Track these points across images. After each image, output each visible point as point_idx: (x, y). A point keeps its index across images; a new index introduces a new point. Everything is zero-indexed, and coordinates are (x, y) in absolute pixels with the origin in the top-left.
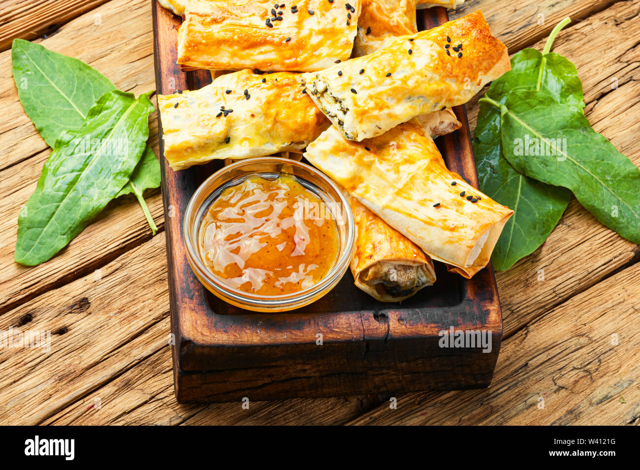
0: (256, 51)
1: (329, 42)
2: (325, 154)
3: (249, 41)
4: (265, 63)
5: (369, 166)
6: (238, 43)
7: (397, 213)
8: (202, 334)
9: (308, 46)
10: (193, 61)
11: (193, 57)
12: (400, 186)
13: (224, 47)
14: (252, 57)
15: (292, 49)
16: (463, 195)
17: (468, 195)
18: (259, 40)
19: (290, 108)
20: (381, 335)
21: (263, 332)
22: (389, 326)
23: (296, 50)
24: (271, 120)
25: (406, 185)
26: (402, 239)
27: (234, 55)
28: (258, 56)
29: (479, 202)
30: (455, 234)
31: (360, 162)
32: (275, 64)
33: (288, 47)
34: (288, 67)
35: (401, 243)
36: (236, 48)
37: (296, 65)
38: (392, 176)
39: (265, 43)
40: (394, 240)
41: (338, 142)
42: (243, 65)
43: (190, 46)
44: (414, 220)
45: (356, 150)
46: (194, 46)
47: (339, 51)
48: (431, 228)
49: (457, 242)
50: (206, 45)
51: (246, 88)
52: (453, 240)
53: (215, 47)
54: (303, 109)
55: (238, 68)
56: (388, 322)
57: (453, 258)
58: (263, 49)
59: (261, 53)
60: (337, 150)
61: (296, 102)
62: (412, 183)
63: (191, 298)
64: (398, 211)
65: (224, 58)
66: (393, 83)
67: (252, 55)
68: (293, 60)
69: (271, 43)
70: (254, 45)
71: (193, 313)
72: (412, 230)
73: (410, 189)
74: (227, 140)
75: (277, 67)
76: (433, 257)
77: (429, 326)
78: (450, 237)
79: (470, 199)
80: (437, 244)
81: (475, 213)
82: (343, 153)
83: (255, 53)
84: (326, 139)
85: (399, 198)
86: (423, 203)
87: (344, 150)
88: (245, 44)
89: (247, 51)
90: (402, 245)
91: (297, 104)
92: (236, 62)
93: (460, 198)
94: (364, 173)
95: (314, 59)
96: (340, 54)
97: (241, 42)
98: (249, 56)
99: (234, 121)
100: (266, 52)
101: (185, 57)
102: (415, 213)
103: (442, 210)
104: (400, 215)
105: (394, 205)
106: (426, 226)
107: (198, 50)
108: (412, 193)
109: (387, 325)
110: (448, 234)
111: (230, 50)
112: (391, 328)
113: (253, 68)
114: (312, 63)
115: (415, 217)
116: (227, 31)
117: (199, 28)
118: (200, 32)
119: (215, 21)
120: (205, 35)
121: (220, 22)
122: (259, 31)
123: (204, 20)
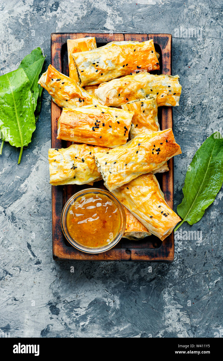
8: (61, 255)
9: (109, 140)
16: (162, 212)
17: (164, 213)
18: (89, 136)
20: (128, 259)
21: (83, 256)
23: (104, 141)
24: (92, 170)
25: (141, 206)
26: (139, 222)
27: (79, 139)
29: (169, 216)
30: (157, 229)
31: (125, 193)
33: (101, 140)
35: (138, 224)
36: (80, 137)
39: (91, 137)
40: (136, 223)
44: (143, 219)
45: (123, 189)
46: (63, 135)
48: (148, 224)
49: (158, 231)
50: (68, 135)
51: (83, 157)
56: (131, 254)
58: (91, 139)
59: (90, 140)
62: (143, 205)
63: (58, 239)
64: (137, 214)
65: (75, 140)
67: (87, 140)
68: (102, 144)
69: (94, 138)
70: (87, 137)
71: (58, 246)
74: (75, 177)
75: (96, 145)
77: (146, 256)
78: (155, 229)
79: (165, 214)
80: (151, 229)
81: (165, 222)
85: (138, 210)
86: (146, 214)
88: (84, 137)
89: (85, 139)
90: (138, 225)
92: (81, 141)
93: (161, 214)
95: (111, 145)
97: (82, 136)
99: (78, 171)
101: (60, 137)
102: (143, 217)
103: (153, 219)
105: (136, 212)
108: (142, 209)
109: (130, 256)
112: (132, 257)
116: (76, 131)
117: (65, 129)
118: (65, 131)
119: (71, 127)
120: (67, 132)
121: (74, 128)
122: (89, 132)
123: (67, 127)
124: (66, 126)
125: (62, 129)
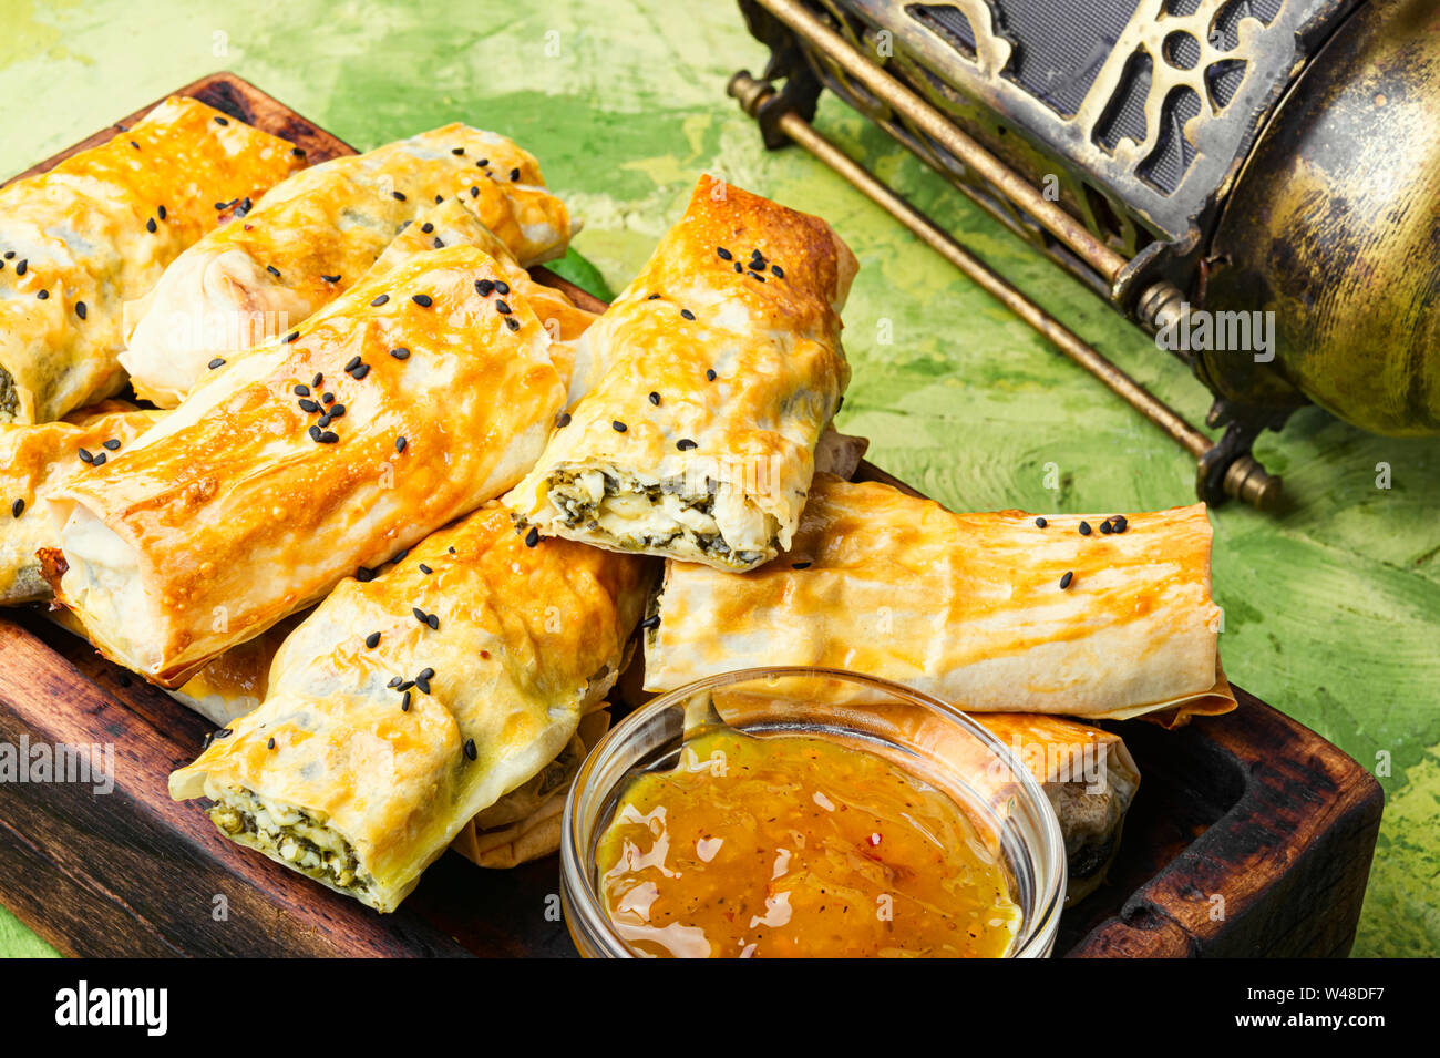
0: (342, 519)
1: (499, 395)
2: (709, 643)
3: (312, 501)
4: (380, 535)
5: (835, 601)
6: (288, 521)
7: (984, 664)
9: (457, 432)
10: (200, 636)
11: (196, 628)
12: (948, 593)
13: (261, 554)
14: (339, 542)
15: (422, 464)
16: (1087, 531)
17: (1095, 524)
18: (336, 487)
19: (535, 596)
22: (1177, 922)
23: (434, 461)
24: (524, 645)
25: (958, 584)
27: (294, 560)
28: (353, 530)
30: (1160, 614)
31: (808, 605)
32: (403, 526)
33: (411, 466)
34: (441, 511)
36: (290, 538)
37: (457, 497)
38: (909, 589)
39: (348, 486)
41: (720, 593)
42: (326, 576)
43: (177, 598)
44: (1037, 650)
45: (781, 586)
46: (188, 594)
47: (536, 402)
48: (1087, 641)
49: (1173, 632)
50: (216, 573)
51: (409, 606)
52: (1160, 633)
53: (237, 567)
54: (561, 581)
55: (315, 593)
56: (1169, 916)
57: (1176, 684)
58: (357, 500)
59: (358, 514)
60: (732, 617)
61: (536, 574)
62: (966, 571)
64: (984, 656)
65: (273, 586)
66: (738, 387)
67: (337, 534)
68: (443, 487)
69: (365, 477)
70: (327, 506)
72: (1044, 679)
73: (973, 587)
74: (469, 752)
75: (409, 534)
76: (1123, 716)
77: (1247, 867)
78: (1151, 632)
79: (1107, 529)
80: (1124, 671)
81: (1153, 548)
82: (752, 613)
83: (343, 525)
84: (684, 606)
85: (966, 626)
86: (1026, 596)
87: (750, 603)
88: (308, 515)
89: (322, 531)
91: (542, 580)
92: (307, 577)
93: (1088, 540)
94: (836, 628)
95: (489, 458)
96: (541, 407)
97: (296, 515)
98: (330, 541)
99: (455, 693)
100: (369, 507)
101: (177, 635)
102: (1029, 634)
103: (1086, 584)
104: (995, 662)
105: (964, 648)
106: (1075, 644)
107: (203, 598)
108: (984, 594)
109: (1173, 925)
110: (1140, 627)
111: (279, 552)
112: (1186, 924)
113: (352, 568)
114: (490, 472)
115: (1037, 642)
116: (244, 506)
117: (171, 538)
118: (181, 548)
119: (199, 500)
120: (198, 547)
121: (214, 494)
122: (317, 466)
123: (170, 512)
124: (162, 513)
125: (154, 546)
